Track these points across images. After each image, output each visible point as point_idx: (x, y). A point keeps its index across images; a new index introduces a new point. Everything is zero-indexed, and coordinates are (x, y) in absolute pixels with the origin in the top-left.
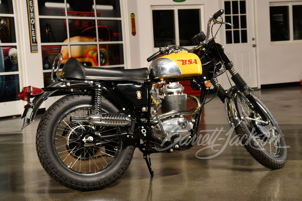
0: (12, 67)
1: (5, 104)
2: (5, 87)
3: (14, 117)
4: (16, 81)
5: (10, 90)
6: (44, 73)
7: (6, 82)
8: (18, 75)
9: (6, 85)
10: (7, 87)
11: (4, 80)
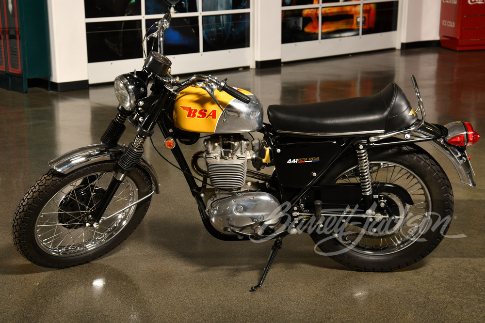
0: (242, 2)
1: (230, 52)
2: (231, 30)
3: (240, 69)
4: (246, 21)
5: (237, 33)
6: (283, 11)
7: (233, 23)
8: (249, 14)
9: (232, 27)
10: (233, 30)
11: (231, 20)
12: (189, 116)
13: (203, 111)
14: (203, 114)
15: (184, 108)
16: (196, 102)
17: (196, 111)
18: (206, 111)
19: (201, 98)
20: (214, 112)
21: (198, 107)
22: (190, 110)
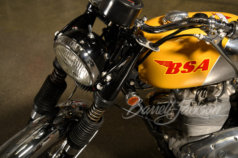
12: (169, 72)
13: (190, 64)
14: (190, 67)
15: (161, 63)
16: (179, 52)
17: (179, 65)
18: (195, 62)
19: (185, 46)
20: (206, 62)
21: (181, 60)
22: (170, 65)
